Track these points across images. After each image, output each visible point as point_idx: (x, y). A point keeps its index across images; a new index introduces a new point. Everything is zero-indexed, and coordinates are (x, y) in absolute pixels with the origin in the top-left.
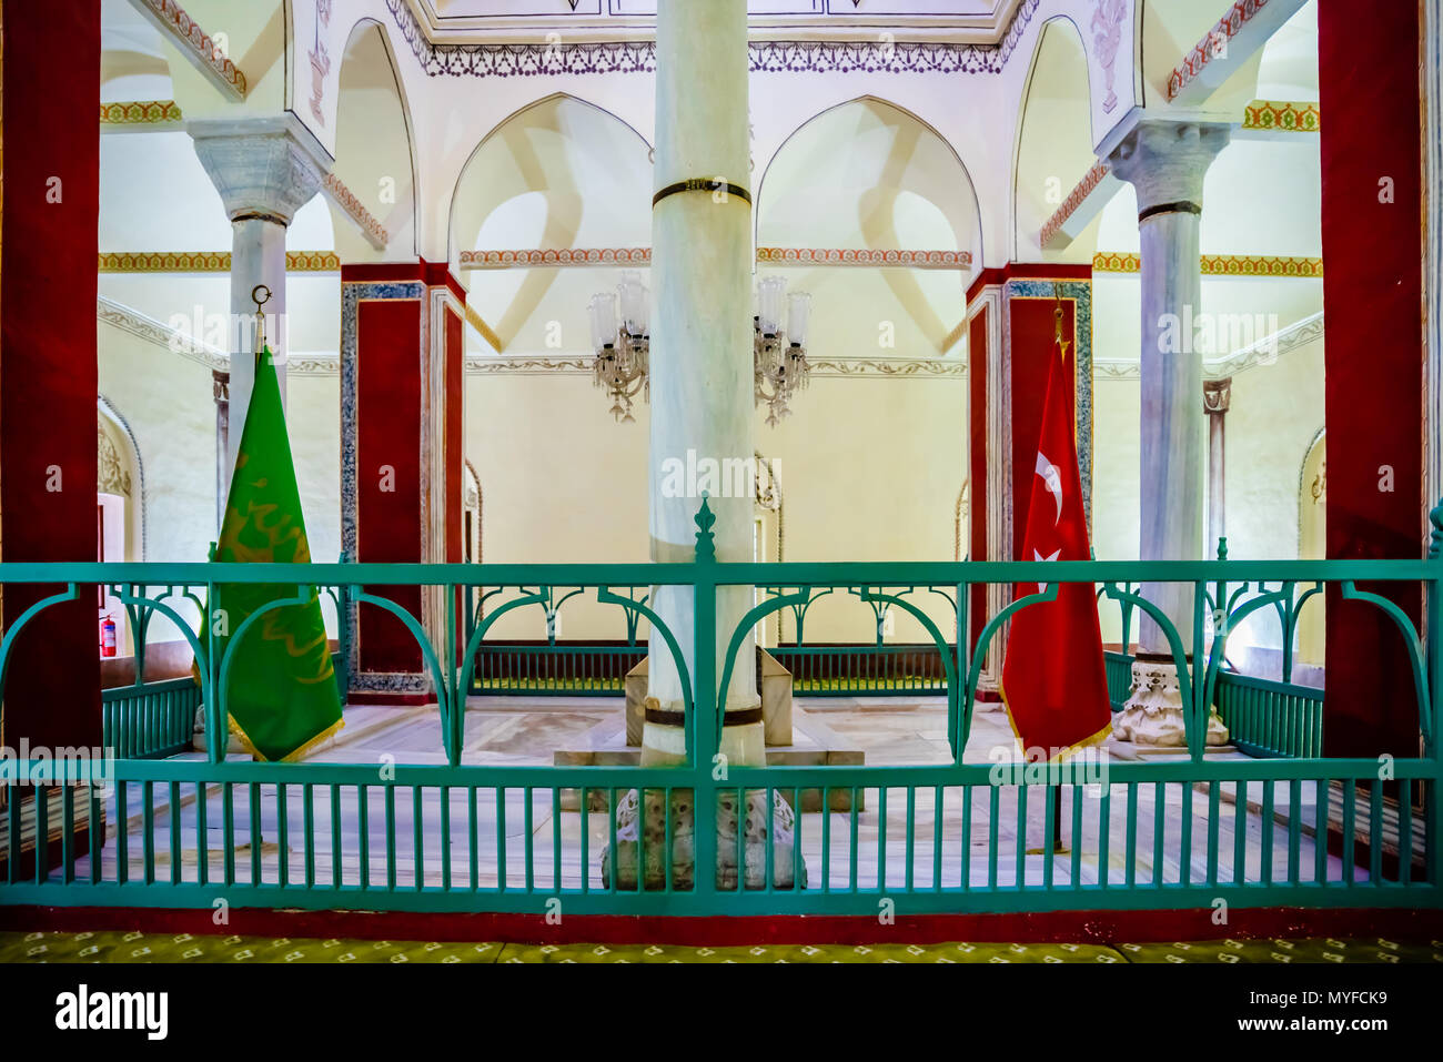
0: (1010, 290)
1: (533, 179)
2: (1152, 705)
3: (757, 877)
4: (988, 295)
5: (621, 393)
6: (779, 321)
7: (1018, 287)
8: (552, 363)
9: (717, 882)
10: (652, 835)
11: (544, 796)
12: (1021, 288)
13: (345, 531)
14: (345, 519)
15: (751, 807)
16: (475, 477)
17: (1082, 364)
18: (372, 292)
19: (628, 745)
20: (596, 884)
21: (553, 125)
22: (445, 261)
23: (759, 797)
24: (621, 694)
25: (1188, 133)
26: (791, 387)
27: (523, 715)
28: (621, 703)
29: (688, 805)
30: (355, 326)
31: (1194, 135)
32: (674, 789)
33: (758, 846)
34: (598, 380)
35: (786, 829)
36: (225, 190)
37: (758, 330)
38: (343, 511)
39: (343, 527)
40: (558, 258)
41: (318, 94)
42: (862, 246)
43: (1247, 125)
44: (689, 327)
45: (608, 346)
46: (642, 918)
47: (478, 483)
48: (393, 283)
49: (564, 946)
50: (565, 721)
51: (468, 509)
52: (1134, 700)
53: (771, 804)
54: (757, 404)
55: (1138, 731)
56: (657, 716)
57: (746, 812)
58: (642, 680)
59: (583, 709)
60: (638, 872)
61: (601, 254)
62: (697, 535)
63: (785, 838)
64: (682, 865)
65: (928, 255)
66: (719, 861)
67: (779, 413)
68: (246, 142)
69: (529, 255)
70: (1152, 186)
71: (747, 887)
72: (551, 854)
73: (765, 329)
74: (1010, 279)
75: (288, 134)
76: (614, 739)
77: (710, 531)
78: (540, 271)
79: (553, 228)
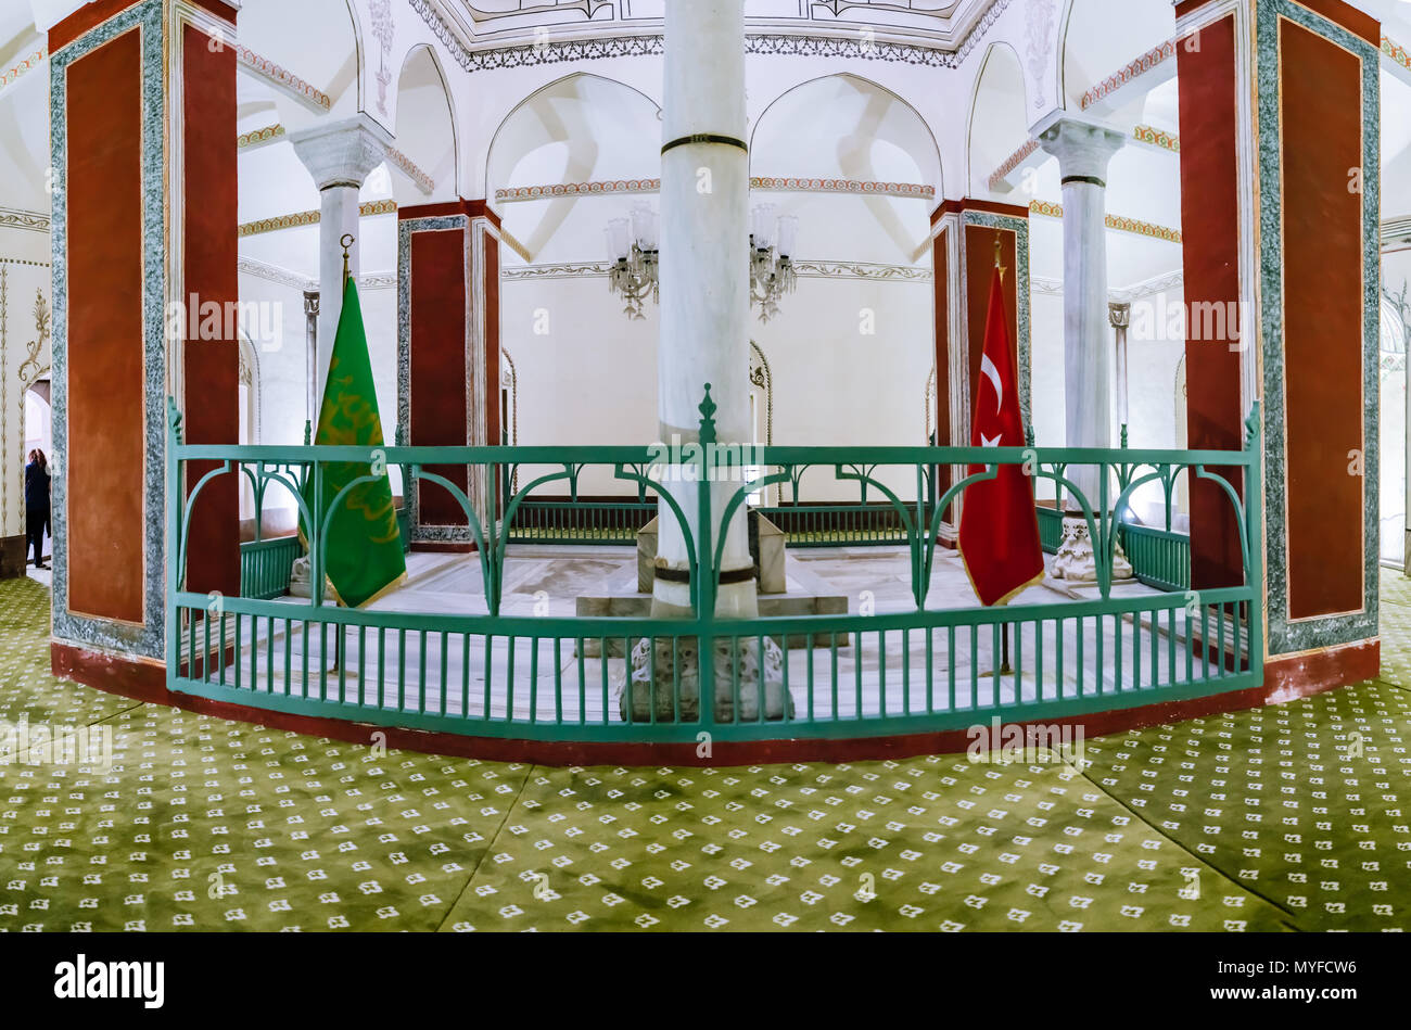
0: (967, 217)
1: (556, 132)
2: (1078, 549)
3: (750, 710)
4: (947, 220)
5: (633, 296)
6: (768, 237)
7: (972, 217)
8: (573, 268)
9: (715, 715)
10: (662, 676)
11: (568, 644)
12: (974, 218)
13: (400, 408)
14: (400, 399)
15: (745, 652)
16: (510, 362)
17: (1021, 280)
18: (423, 225)
19: (640, 591)
20: (615, 717)
21: (573, 94)
22: (483, 198)
23: (752, 643)
24: (633, 543)
25: (1096, 133)
26: (781, 291)
27: (551, 561)
28: (632, 551)
29: (693, 650)
30: (408, 251)
31: (1099, 136)
32: (680, 638)
33: (751, 684)
34: (614, 286)
35: (775, 668)
36: (314, 172)
37: (752, 245)
38: (399, 392)
39: (399, 404)
40: (578, 190)
41: (383, 97)
42: (842, 177)
43: (1136, 137)
44: (693, 247)
45: (622, 260)
46: (654, 744)
47: (512, 366)
48: (442, 218)
49: (589, 768)
50: (586, 567)
51: (504, 388)
52: (1065, 547)
53: (762, 648)
54: (751, 305)
55: (1068, 570)
56: (666, 574)
57: (740, 656)
58: (652, 538)
59: (600, 555)
60: (651, 707)
61: (615, 185)
62: (701, 421)
63: (773, 676)
64: (688, 701)
65: (899, 186)
66: (717, 699)
67: (771, 312)
68: (330, 138)
69: (553, 189)
70: (1072, 162)
71: (742, 720)
72: (577, 692)
73: (759, 245)
74: (965, 210)
75: (360, 127)
76: (628, 585)
77: (712, 418)
78: (562, 200)
79: (572, 166)
